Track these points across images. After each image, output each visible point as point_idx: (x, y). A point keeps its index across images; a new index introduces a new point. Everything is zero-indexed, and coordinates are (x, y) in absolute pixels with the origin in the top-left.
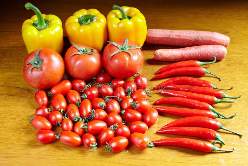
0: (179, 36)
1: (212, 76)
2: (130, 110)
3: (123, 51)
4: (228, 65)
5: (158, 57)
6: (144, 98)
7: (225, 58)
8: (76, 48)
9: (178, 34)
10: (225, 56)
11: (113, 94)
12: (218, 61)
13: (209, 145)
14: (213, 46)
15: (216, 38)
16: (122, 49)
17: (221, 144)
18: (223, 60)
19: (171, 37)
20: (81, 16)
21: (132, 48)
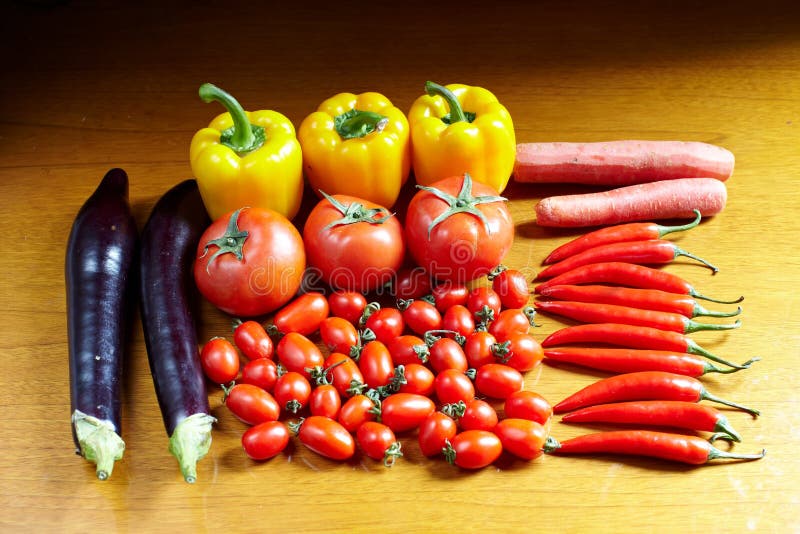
0: (602, 159)
1: (692, 261)
2: (490, 365)
3: (460, 210)
4: (732, 229)
5: (548, 219)
6: (524, 331)
7: (722, 210)
8: (334, 208)
9: (598, 154)
10: (724, 207)
11: (442, 326)
12: (705, 220)
13: (701, 444)
14: (689, 180)
15: (698, 159)
16: (458, 205)
17: (731, 441)
18: (718, 216)
19: (580, 162)
20: (340, 110)
21: (484, 201)
